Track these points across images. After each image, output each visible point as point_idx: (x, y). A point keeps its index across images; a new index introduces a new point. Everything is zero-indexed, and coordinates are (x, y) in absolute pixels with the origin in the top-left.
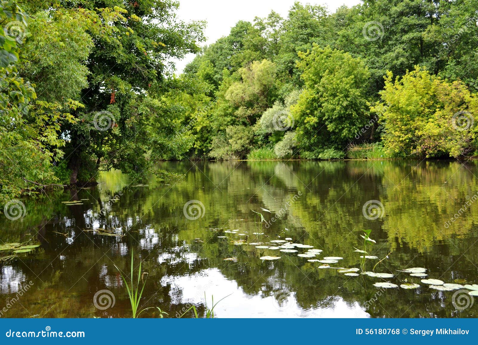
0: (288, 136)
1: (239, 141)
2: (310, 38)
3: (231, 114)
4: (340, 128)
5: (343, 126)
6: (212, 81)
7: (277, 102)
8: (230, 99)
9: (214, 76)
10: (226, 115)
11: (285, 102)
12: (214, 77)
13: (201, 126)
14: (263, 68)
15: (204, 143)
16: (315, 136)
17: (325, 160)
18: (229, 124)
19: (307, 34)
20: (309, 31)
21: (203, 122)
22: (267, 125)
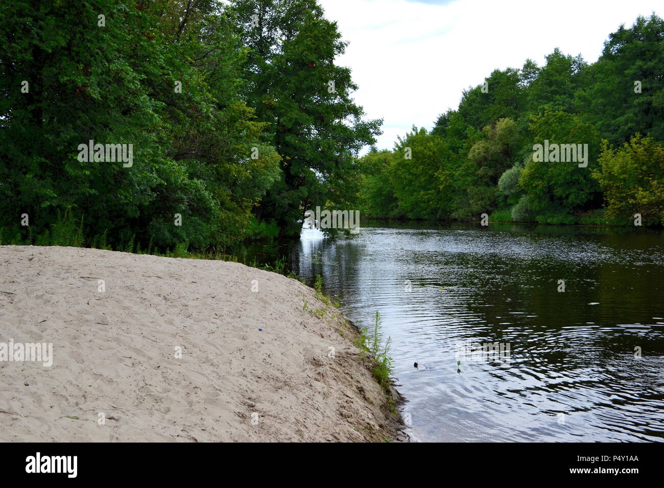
0: (524, 199)
1: (479, 203)
2: (554, 96)
3: (473, 174)
4: (567, 193)
5: (570, 190)
6: (462, 137)
7: (517, 164)
8: (472, 159)
9: (464, 131)
10: (467, 175)
11: (525, 163)
12: (464, 133)
13: (444, 185)
14: (505, 127)
15: (448, 202)
16: (546, 200)
17: (554, 225)
18: (471, 184)
19: (551, 92)
20: (553, 88)
21: (447, 182)
22: (504, 187)
